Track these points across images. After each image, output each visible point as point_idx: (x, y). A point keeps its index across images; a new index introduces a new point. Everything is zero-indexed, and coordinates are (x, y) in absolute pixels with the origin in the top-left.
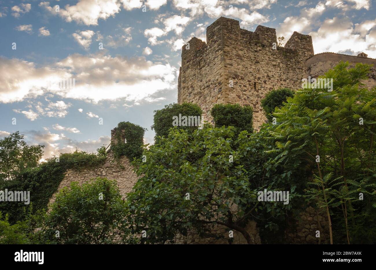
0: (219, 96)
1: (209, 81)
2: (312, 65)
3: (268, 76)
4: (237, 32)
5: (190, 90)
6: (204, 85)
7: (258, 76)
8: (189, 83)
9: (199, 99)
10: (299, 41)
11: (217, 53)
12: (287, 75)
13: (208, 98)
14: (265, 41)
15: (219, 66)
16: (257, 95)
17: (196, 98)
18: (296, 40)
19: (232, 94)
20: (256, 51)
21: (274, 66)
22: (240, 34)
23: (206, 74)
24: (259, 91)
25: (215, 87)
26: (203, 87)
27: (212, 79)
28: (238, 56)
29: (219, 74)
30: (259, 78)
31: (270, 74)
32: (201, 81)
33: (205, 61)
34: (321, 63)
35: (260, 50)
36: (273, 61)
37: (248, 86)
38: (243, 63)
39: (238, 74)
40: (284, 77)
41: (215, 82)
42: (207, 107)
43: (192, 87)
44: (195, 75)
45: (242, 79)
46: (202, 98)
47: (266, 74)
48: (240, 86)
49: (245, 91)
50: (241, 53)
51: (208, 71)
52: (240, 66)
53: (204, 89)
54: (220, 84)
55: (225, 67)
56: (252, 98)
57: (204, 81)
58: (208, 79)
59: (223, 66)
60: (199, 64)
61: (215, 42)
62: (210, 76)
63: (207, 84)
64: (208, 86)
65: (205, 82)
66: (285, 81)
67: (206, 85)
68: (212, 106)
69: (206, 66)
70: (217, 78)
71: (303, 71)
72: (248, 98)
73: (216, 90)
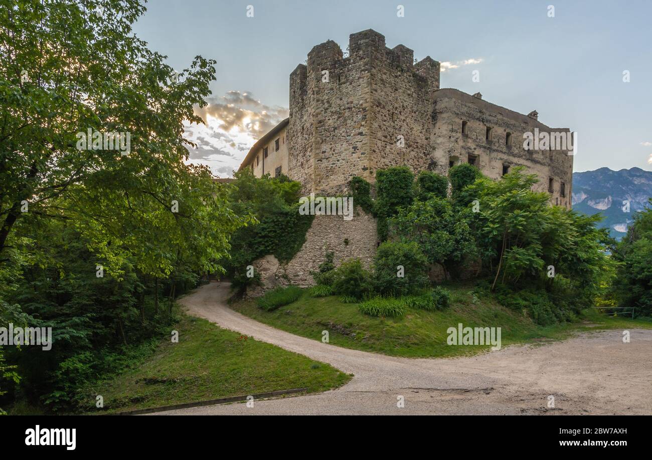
0: (363, 123)
1: (352, 102)
2: (438, 99)
3: (403, 106)
4: (383, 51)
5: (326, 105)
6: (344, 105)
7: (396, 105)
8: (325, 96)
9: (337, 120)
10: (431, 68)
11: (363, 72)
12: (418, 106)
13: (349, 122)
14: (404, 65)
15: (365, 89)
16: (394, 126)
17: (333, 117)
18: (428, 66)
19: (375, 124)
20: (396, 77)
21: (409, 95)
22: (385, 54)
23: (347, 93)
24: (396, 122)
25: (359, 111)
26: (343, 108)
27: (355, 102)
28: (382, 80)
29: (364, 99)
30: (396, 108)
31: (405, 104)
32: (341, 99)
33: (346, 76)
34: (447, 99)
35: (400, 76)
36: (409, 89)
37: (387, 115)
38: (385, 90)
39: (381, 102)
40: (415, 109)
41: (358, 106)
42: (348, 131)
43: (328, 102)
44: (332, 89)
45: (384, 107)
46: (341, 119)
47: (401, 104)
48: (382, 115)
49: (385, 121)
50: (384, 77)
51: (351, 91)
52: (383, 93)
53: (344, 109)
54: (364, 109)
55: (372, 92)
56: (389, 129)
57: (345, 100)
58: (350, 100)
59: (369, 91)
60: (338, 77)
61: (361, 59)
62: (353, 98)
63: (349, 106)
64: (349, 108)
65: (345, 102)
66: (415, 113)
67: (347, 106)
68: (353, 131)
69: (348, 83)
70: (361, 102)
71: (430, 103)
72: (387, 129)
73: (360, 116)
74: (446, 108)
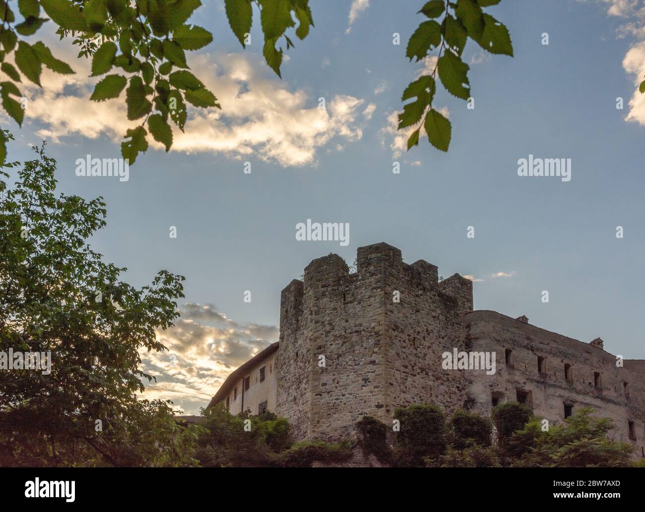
0: (376, 350)
1: (361, 325)
2: (473, 323)
3: (427, 330)
4: (399, 267)
5: (328, 328)
6: (350, 328)
7: (418, 329)
8: (326, 317)
9: (342, 345)
10: (460, 286)
11: (375, 291)
12: (446, 330)
13: (357, 348)
14: (427, 283)
15: (378, 310)
16: (416, 354)
17: (337, 342)
18: (457, 284)
19: (391, 351)
20: (417, 296)
21: (434, 317)
22: (401, 270)
23: (355, 314)
24: (418, 349)
25: (370, 336)
26: (350, 331)
27: (365, 325)
29: (376, 321)
30: (419, 333)
31: (430, 328)
32: (347, 321)
33: (353, 295)
34: (483, 323)
35: (421, 295)
36: (433, 311)
37: (407, 341)
39: (399, 325)
40: (443, 334)
41: (369, 329)
42: (356, 359)
43: (330, 324)
44: (335, 309)
45: (402, 331)
46: (347, 344)
47: (425, 328)
48: (400, 341)
49: (404, 347)
51: (359, 312)
52: (401, 315)
53: (351, 333)
54: (377, 334)
55: (386, 314)
56: (410, 358)
57: (352, 322)
58: (359, 322)
59: (383, 312)
60: (343, 296)
61: (372, 276)
62: (362, 319)
63: (357, 329)
64: (357, 332)
65: (352, 325)
66: (443, 338)
67: (354, 329)
68: (363, 360)
69: (356, 303)
70: (373, 325)
71: (461, 327)
72: (407, 357)
73: (371, 342)
74: (483, 332)
